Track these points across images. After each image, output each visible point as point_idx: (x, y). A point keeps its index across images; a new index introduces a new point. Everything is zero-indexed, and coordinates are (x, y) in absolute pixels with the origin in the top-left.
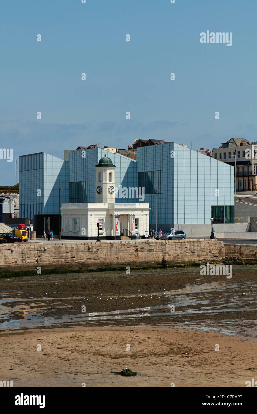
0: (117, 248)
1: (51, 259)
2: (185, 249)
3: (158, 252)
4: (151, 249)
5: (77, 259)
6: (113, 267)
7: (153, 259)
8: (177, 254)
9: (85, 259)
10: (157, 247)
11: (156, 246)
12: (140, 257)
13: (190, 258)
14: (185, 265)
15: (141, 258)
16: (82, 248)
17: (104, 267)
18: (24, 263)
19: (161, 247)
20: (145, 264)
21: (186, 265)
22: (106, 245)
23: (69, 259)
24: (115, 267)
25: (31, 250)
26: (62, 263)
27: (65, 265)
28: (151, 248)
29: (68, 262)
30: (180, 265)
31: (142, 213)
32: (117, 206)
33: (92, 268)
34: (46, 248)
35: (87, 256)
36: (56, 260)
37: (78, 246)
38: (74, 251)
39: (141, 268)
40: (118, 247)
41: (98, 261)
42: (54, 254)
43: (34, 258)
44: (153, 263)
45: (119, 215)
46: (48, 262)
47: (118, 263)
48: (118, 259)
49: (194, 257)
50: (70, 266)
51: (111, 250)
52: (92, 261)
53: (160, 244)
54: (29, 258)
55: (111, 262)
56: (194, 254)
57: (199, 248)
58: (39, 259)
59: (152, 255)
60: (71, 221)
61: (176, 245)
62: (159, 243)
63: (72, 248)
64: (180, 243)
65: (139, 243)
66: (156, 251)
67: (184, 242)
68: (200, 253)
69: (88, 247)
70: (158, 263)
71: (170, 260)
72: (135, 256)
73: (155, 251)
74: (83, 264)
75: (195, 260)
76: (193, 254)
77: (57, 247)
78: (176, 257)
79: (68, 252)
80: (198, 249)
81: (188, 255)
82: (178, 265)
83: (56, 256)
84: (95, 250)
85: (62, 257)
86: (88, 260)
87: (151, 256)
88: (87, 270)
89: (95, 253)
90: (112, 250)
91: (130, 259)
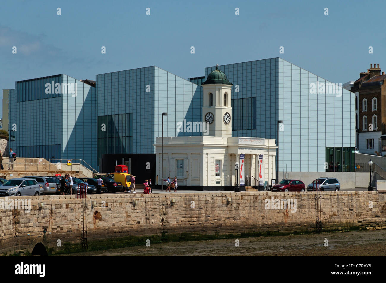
0: (262, 203)
1: (180, 218)
2: (342, 205)
3: (311, 210)
4: (303, 205)
5: (214, 218)
6: (257, 230)
7: (306, 220)
8: (333, 213)
9: (223, 219)
10: (310, 202)
11: (308, 199)
12: (290, 216)
13: (348, 218)
14: (342, 228)
15: (291, 218)
16: (219, 201)
17: (246, 231)
18: (148, 224)
19: (314, 201)
20: (296, 227)
21: (344, 228)
22: (248, 198)
23: (203, 219)
24: (260, 230)
25: (155, 204)
26: (193, 224)
27: (198, 227)
28: (302, 203)
29: (201, 223)
30: (337, 228)
31: (267, 153)
32: (242, 141)
33: (231, 232)
34: (174, 201)
35: (226, 214)
36: (187, 219)
37: (215, 198)
38: (209, 205)
39: (291, 233)
40: (263, 201)
41: (238, 222)
42: (184, 210)
43: (158, 216)
44: (305, 225)
45: (244, 155)
46: (175, 223)
47: (264, 225)
48: (263, 219)
49: (352, 217)
50: (204, 229)
51: (254, 206)
52: (232, 222)
53: (314, 197)
54: (153, 216)
55: (255, 223)
56: (353, 213)
57: (358, 204)
58: (164, 218)
59: (304, 213)
60: (173, 164)
61: (332, 199)
62: (312, 196)
63: (207, 202)
64: (336, 197)
65: (289, 196)
66: (309, 208)
67: (341, 195)
68: (360, 211)
69: (227, 200)
70: (311, 225)
71: (325, 221)
72: (284, 215)
73: (307, 207)
74: (220, 225)
75: (354, 221)
76: (351, 213)
77: (188, 200)
78: (332, 217)
79: (201, 208)
80: (356, 205)
81: (346, 214)
82: (334, 228)
83: (187, 213)
84: (235, 205)
85: (194, 215)
86: (227, 220)
87: (302, 215)
88: (225, 235)
89: (235, 210)
90: (257, 206)
91: (278, 219)
